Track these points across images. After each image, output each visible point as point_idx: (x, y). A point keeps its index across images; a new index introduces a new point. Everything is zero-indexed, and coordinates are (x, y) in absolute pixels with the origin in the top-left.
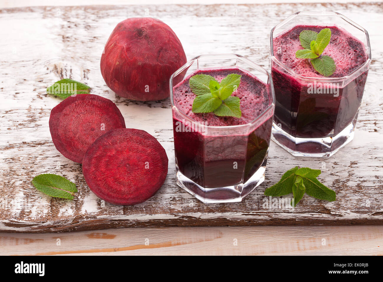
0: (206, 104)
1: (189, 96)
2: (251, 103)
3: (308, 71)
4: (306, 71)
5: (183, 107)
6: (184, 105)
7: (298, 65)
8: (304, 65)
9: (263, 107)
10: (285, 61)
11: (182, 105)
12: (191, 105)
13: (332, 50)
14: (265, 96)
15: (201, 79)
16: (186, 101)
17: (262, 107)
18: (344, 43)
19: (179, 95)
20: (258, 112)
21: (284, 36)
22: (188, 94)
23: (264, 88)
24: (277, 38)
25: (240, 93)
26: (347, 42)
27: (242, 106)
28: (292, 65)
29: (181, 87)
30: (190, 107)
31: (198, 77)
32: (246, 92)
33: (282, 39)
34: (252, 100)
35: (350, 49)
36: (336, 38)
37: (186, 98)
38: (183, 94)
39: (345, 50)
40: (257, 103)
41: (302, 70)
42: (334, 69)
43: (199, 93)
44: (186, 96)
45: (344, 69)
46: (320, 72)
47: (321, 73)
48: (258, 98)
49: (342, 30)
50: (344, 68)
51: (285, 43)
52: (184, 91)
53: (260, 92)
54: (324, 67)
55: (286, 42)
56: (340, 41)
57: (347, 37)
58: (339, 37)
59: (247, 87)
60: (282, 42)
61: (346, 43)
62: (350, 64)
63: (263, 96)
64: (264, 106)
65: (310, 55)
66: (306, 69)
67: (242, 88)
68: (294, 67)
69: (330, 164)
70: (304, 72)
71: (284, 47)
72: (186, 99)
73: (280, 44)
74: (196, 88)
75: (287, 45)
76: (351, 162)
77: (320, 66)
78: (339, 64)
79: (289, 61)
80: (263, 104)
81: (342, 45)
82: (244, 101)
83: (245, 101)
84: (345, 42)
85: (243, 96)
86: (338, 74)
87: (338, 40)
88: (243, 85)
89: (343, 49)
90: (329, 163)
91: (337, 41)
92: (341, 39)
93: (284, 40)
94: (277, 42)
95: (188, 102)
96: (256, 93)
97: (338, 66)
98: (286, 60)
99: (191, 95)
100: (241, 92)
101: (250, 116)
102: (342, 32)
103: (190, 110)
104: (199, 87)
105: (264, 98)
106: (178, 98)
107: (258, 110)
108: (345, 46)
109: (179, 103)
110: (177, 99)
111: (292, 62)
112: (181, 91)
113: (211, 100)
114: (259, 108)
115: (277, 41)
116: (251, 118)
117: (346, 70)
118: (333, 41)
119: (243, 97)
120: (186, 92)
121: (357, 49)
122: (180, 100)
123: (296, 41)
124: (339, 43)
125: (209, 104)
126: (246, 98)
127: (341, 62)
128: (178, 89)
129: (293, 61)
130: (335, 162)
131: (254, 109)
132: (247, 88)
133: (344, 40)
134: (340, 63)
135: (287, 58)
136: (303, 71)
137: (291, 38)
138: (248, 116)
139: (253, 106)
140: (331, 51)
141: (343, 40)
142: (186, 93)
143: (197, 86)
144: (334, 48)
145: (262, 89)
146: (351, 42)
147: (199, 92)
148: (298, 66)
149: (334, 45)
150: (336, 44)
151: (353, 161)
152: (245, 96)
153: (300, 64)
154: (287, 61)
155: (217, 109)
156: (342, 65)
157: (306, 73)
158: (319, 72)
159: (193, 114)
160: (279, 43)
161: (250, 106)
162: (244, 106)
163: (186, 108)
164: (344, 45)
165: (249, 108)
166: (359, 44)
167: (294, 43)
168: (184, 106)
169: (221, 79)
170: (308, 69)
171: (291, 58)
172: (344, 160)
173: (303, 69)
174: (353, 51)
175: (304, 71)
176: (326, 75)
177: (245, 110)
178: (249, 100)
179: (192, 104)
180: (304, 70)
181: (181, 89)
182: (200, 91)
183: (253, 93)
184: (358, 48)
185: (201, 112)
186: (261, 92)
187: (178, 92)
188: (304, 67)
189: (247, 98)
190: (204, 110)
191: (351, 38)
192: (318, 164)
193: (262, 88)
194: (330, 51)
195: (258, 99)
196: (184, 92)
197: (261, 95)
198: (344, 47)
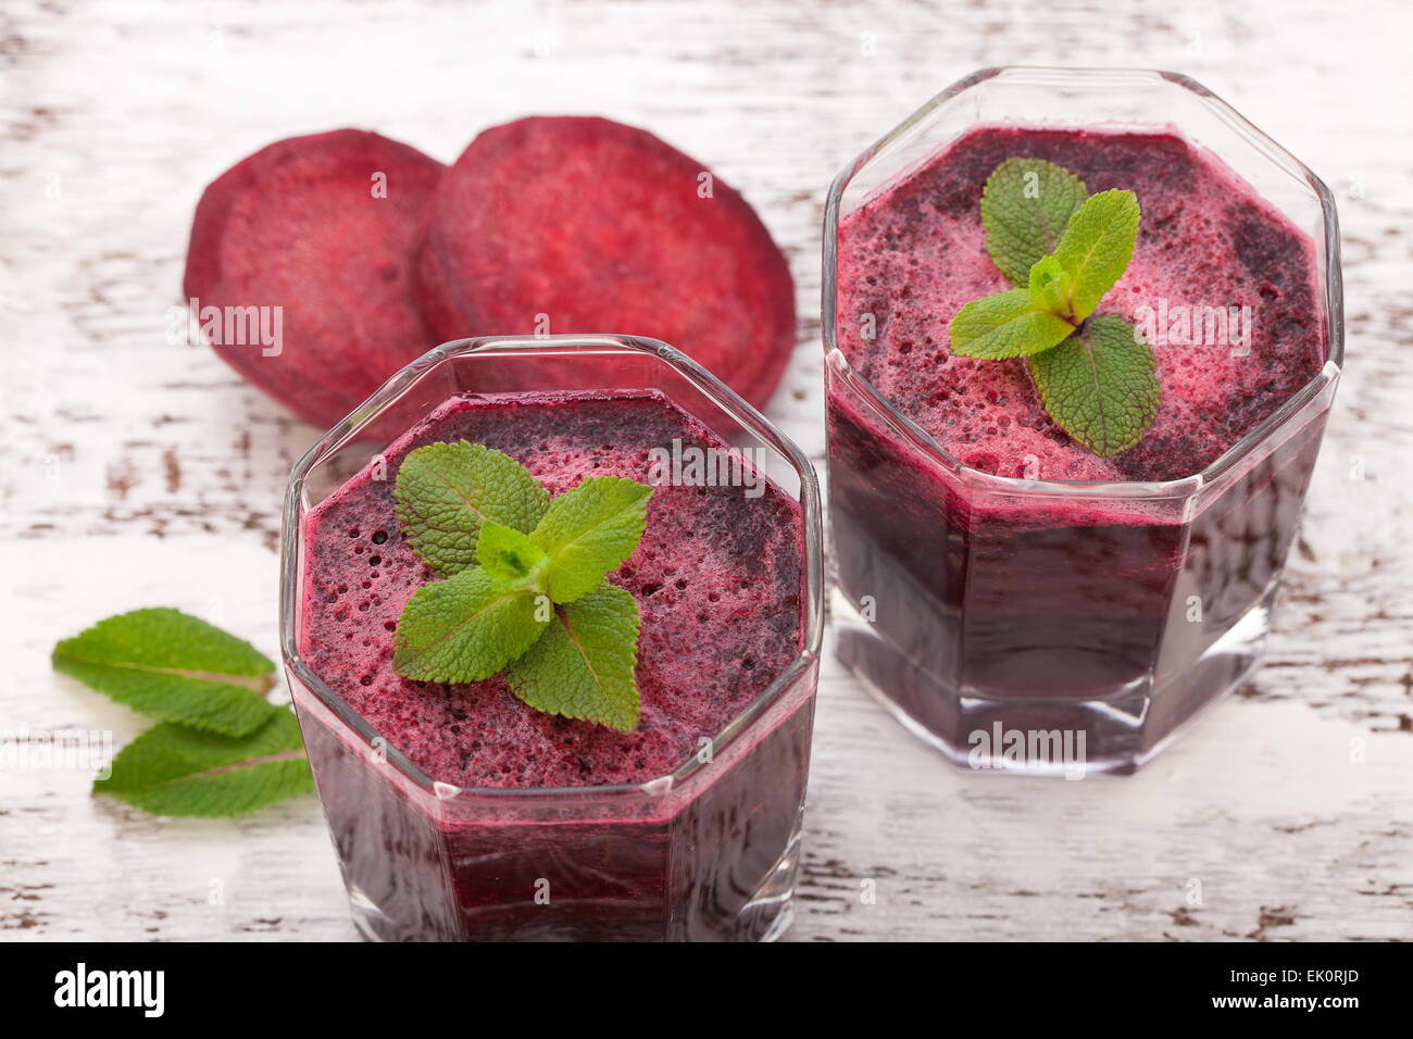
0: (464, 636)
1: (389, 563)
2: (703, 618)
3: (1013, 426)
4: (1004, 422)
5: (350, 636)
6: (359, 623)
7: (962, 383)
8: (995, 386)
9: (767, 644)
10: (898, 356)
11: (348, 622)
12: (390, 626)
13: (1147, 286)
14: (781, 575)
15: (458, 467)
16: (373, 596)
17: (761, 642)
18: (1213, 242)
19: (339, 551)
20: (734, 671)
21: (905, 197)
22: (382, 548)
23: (781, 522)
24: (864, 208)
25: (651, 556)
26: (1227, 236)
27: (654, 637)
28: (933, 384)
29: (357, 503)
30: (386, 638)
31: (445, 455)
32: (686, 546)
33: (890, 216)
34: (713, 597)
35: (1240, 281)
36: (1172, 207)
37: (375, 575)
38: (359, 550)
39: (1214, 286)
40: (737, 617)
41: (984, 419)
42: (1149, 409)
43: (439, 554)
44: (375, 560)
45: (1198, 409)
46: (1076, 431)
47: (1078, 437)
48: (745, 585)
49: (1207, 158)
50: (1200, 398)
51: (907, 240)
52: (366, 534)
53: (760, 551)
54: (1100, 401)
55: (914, 234)
56: (1194, 231)
57: (1230, 202)
58: (1189, 205)
59: (696, 514)
60: (889, 236)
61: (1224, 242)
62: (1232, 372)
63: (774, 576)
64: (772, 635)
65: (1024, 337)
66: (1001, 411)
67: (666, 519)
68: (944, 396)
69: (1154, 917)
70: (992, 431)
71: (900, 269)
72: (375, 581)
73: (878, 249)
74: (429, 521)
75: (918, 254)
76: (1263, 909)
77: (1077, 393)
78: (1175, 375)
79: (918, 356)
80: (765, 623)
81: (1201, 257)
82: (671, 603)
83: (676, 607)
84: (1220, 235)
85: (669, 571)
86: (1167, 440)
87: (1183, 221)
88: (673, 500)
89: (1204, 278)
90: (1148, 911)
91: (1174, 227)
92: (1197, 217)
93: (901, 220)
94: (867, 236)
95: (378, 603)
96: (739, 553)
97: (1171, 387)
98: (906, 347)
99: (397, 560)
100: (658, 549)
101: (691, 702)
102: (1204, 166)
103: (386, 654)
104: (443, 516)
105: (774, 586)
106: (332, 570)
107: (737, 663)
108: (1214, 261)
109: (332, 607)
110: (326, 578)
111: (935, 367)
112: (355, 533)
113: (493, 607)
114: (744, 650)
115: (864, 226)
116: (696, 713)
117: (1211, 411)
118: (1159, 224)
119: (669, 581)
120: (380, 536)
121: (1277, 277)
122: (343, 589)
123: (968, 219)
124: (1186, 243)
125: (479, 633)
126: (681, 584)
127: (1187, 362)
128: (341, 515)
129: (941, 358)
130: (1183, 910)
131: (715, 658)
132: (693, 520)
133: (1213, 221)
134: (1181, 374)
135: (912, 337)
136: (988, 425)
137: (940, 208)
138: (681, 702)
139: (712, 636)
140: (1143, 290)
141: (1207, 222)
142: (375, 547)
143: (434, 508)
144: (1158, 271)
145: (771, 530)
146: (1250, 229)
147: (441, 547)
148: (962, 391)
149: (1161, 251)
150: (1169, 246)
151: (1273, 901)
152: (680, 574)
153: (975, 379)
154: (912, 355)
155: (524, 656)
156: (1191, 382)
157: (1003, 435)
158: (1070, 431)
159: (396, 686)
160: (874, 240)
161: (697, 635)
162: (666, 635)
163: (366, 643)
164: (1210, 255)
165: (689, 650)
166: (1290, 243)
167: (955, 235)
168: (355, 628)
169: (567, 461)
170: (1015, 409)
171: (929, 341)
172: (1229, 896)
173: (988, 408)
174: (1255, 295)
175: (994, 424)
176: (1106, 445)
177: (670, 661)
178: (700, 597)
179: (397, 617)
180: (995, 417)
181: (353, 516)
182: (447, 540)
183: (723, 554)
184: (1280, 269)
185: (438, 680)
186: (763, 549)
187: (337, 532)
188: (992, 397)
189: (688, 589)
190: (453, 667)
191: (1250, 207)
192: (1095, 916)
193: (772, 524)
194: (1137, 290)
195: (744, 592)
196: (368, 538)
197: (765, 567)
198: (1209, 265)
